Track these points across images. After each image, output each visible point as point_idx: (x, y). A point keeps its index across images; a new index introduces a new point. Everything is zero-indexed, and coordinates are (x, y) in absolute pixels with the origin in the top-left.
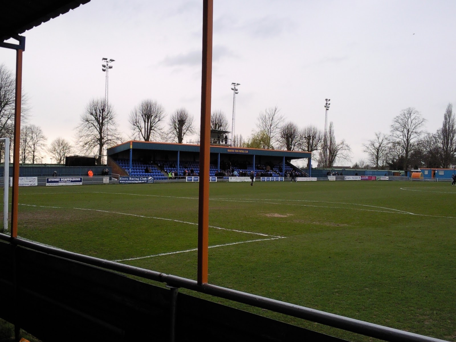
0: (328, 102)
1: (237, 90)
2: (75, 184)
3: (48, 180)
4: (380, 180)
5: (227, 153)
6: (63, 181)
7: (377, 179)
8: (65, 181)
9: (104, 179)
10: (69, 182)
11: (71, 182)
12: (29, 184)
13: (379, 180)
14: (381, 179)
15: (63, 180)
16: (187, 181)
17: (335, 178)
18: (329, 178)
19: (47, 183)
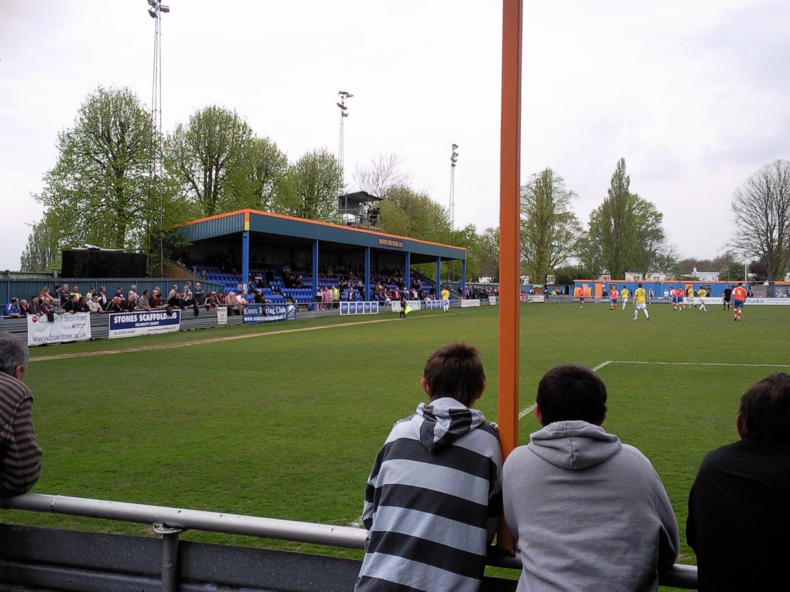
0: (456, 151)
1: (345, 108)
2: (167, 329)
3: (114, 321)
4: (532, 301)
5: (379, 247)
6: (143, 322)
7: (529, 300)
8: (148, 321)
9: (218, 313)
10: (155, 323)
11: (160, 325)
12: (70, 336)
13: (532, 303)
14: (535, 301)
15: (145, 320)
16: (341, 314)
17: (495, 301)
18: (490, 301)
19: (111, 329)
